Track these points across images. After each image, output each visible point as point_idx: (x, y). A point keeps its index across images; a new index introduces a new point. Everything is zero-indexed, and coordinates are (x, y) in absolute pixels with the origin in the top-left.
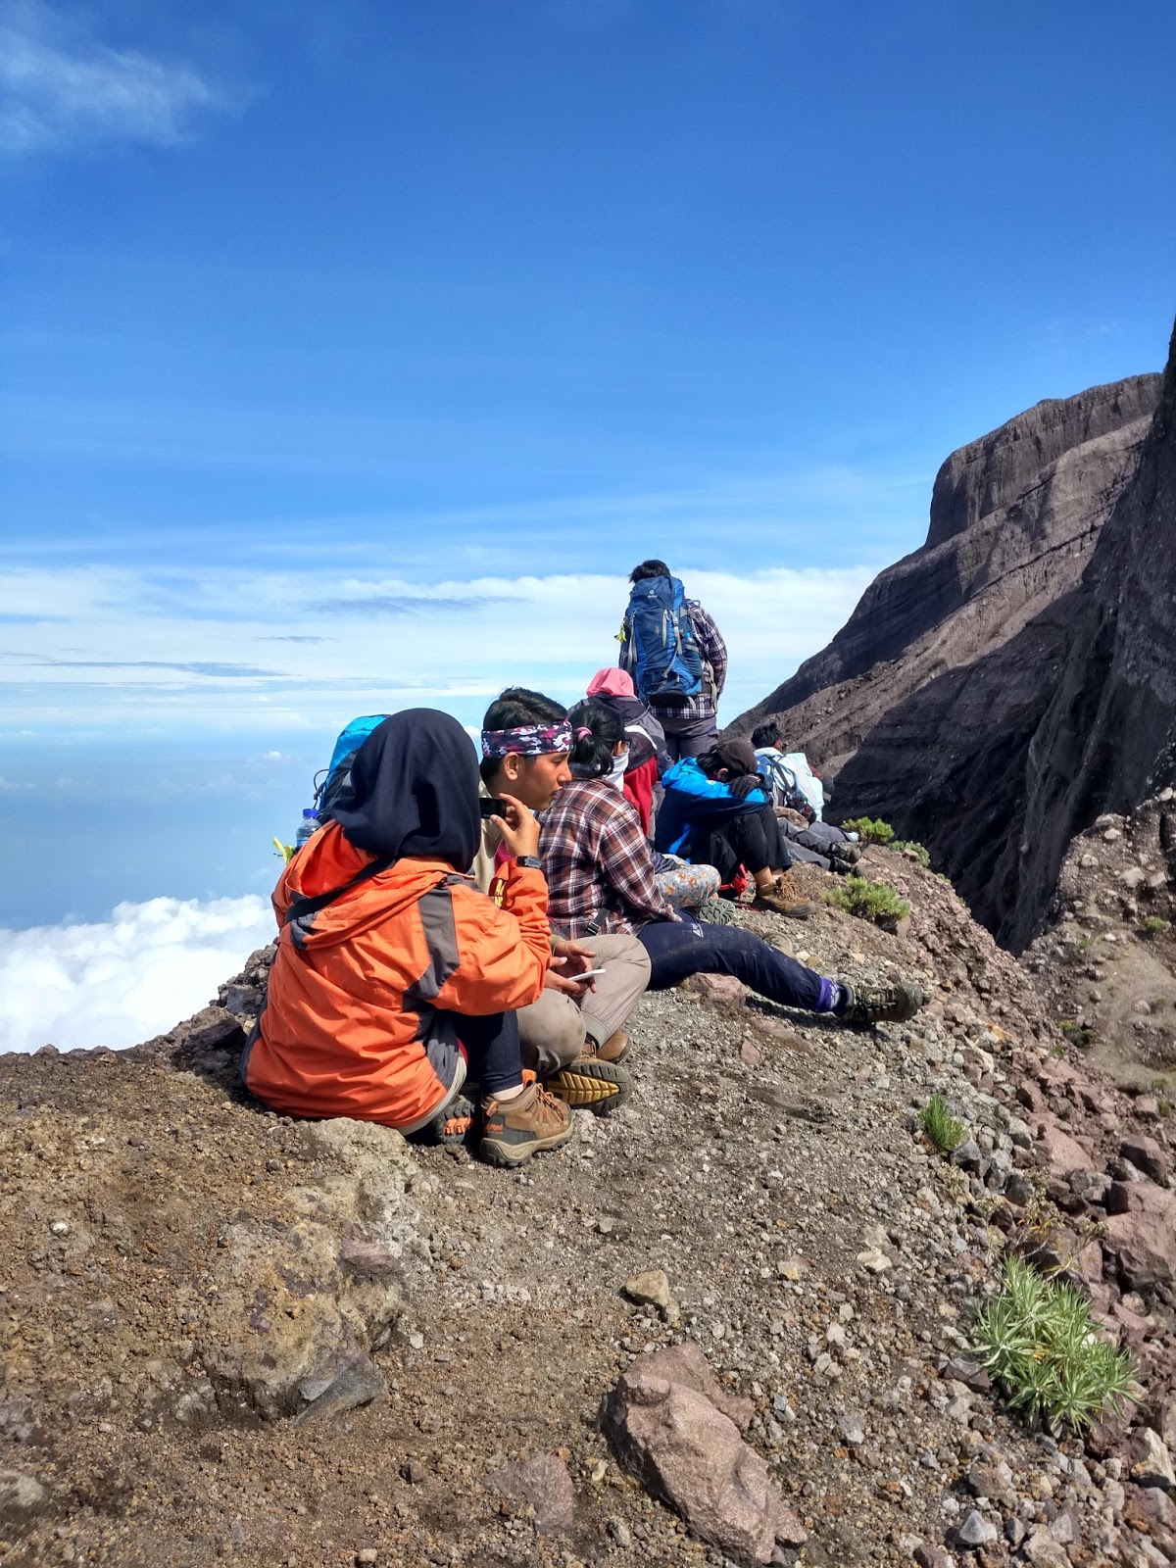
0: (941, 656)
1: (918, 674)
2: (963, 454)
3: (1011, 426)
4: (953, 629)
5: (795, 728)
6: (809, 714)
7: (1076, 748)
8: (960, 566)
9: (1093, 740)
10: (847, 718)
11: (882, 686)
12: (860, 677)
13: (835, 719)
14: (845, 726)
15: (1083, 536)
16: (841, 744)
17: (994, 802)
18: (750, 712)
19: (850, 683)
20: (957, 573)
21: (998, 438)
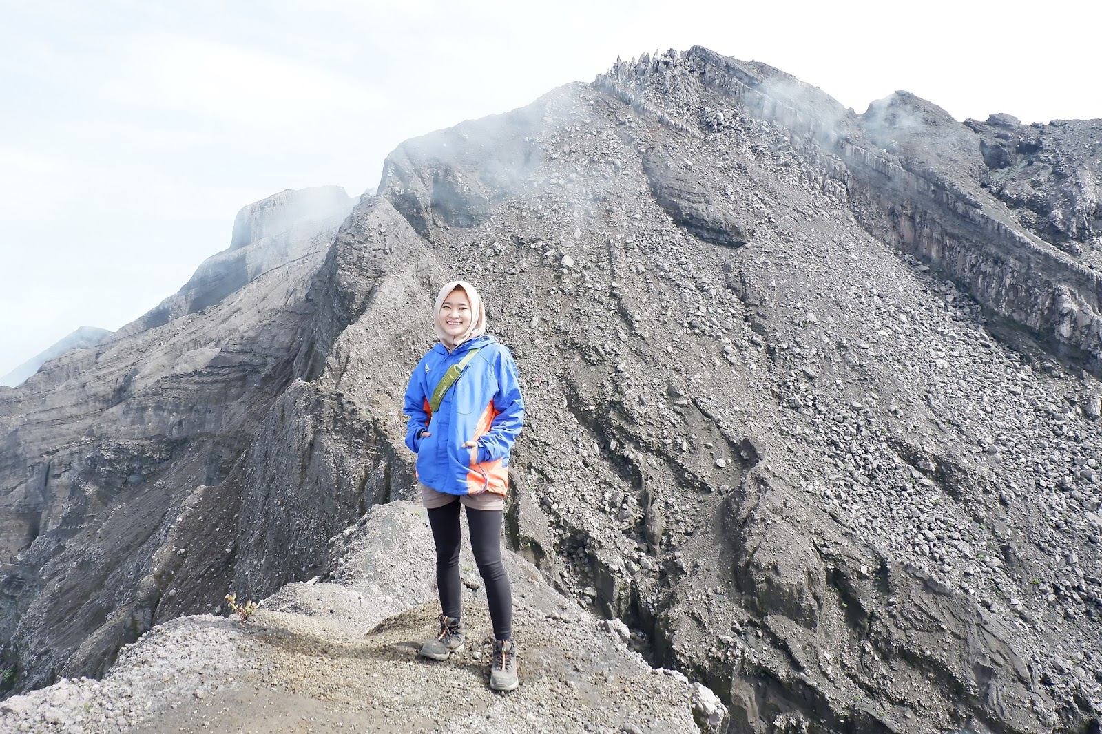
0: (240, 306)
1: (229, 314)
2: (249, 208)
3: (272, 199)
4: (245, 294)
5: (166, 335)
6: (173, 329)
7: (306, 364)
8: (247, 262)
9: (310, 363)
10: (193, 332)
11: (211, 318)
12: (199, 312)
13: (187, 332)
14: (193, 336)
15: (304, 257)
16: (191, 345)
17: (285, 377)
18: (132, 323)
19: (194, 315)
20: (246, 265)
21: (267, 203)
